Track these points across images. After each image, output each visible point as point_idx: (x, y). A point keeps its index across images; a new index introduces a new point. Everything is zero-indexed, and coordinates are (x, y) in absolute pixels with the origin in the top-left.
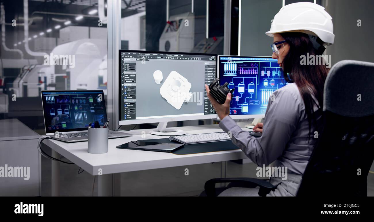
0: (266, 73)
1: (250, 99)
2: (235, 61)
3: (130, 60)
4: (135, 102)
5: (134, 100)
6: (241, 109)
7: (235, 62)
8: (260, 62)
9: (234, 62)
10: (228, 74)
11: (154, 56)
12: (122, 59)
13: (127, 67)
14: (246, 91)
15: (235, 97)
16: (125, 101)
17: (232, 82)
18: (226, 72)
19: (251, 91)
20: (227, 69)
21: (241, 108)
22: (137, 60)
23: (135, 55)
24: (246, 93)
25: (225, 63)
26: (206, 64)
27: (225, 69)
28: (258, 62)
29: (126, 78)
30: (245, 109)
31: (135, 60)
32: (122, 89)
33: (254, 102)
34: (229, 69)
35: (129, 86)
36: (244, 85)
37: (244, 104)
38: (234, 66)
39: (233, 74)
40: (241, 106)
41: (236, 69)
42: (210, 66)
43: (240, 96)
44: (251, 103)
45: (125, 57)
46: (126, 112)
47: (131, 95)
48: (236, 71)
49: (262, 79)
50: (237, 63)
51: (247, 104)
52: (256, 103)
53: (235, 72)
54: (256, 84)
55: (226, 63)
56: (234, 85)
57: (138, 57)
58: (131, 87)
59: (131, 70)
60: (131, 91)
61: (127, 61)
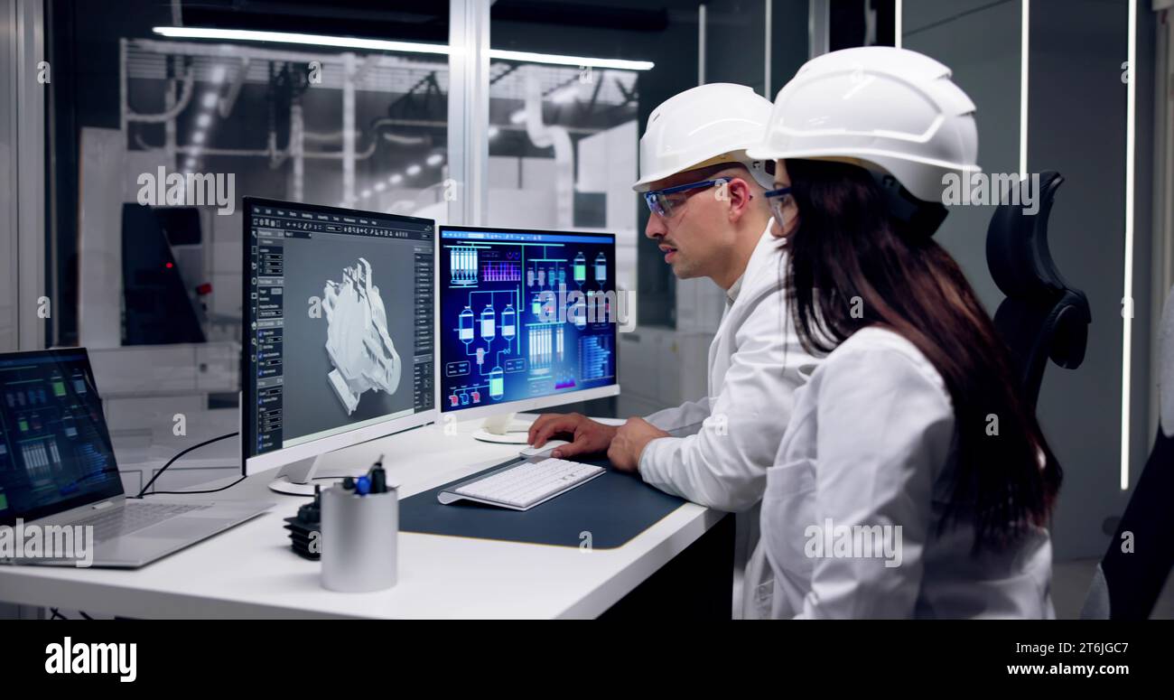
0: (537, 277)
1: (508, 356)
2: (473, 243)
3: (270, 234)
4: (281, 386)
5: (279, 380)
6: (488, 389)
7: (475, 245)
8: (525, 246)
9: (470, 245)
10: (459, 282)
11: (320, 224)
12: (254, 233)
13: (263, 260)
14: (498, 331)
15: (475, 352)
16: (261, 384)
17: (469, 307)
18: (455, 277)
19: (508, 331)
20: (458, 268)
21: (488, 383)
22: (286, 236)
23: (294, 217)
24: (499, 340)
25: (451, 249)
26: (418, 250)
27: (453, 267)
28: (521, 246)
29: (261, 299)
30: (496, 387)
31: (281, 234)
32: (254, 342)
33: (514, 365)
34: (462, 268)
35: (267, 330)
36: (493, 313)
37: (495, 370)
38: (471, 257)
39: (470, 282)
40: (488, 377)
41: (476, 267)
42: (425, 257)
43: (486, 350)
44: (510, 366)
45: (259, 226)
46: (262, 426)
47: (272, 362)
48: (476, 274)
49: (530, 294)
50: (478, 249)
51: (501, 372)
52: (519, 365)
53: (473, 276)
54: (518, 311)
55: (455, 249)
56: (472, 315)
57: (288, 224)
58: (272, 333)
59: (274, 271)
60: (271, 347)
61: (266, 239)
